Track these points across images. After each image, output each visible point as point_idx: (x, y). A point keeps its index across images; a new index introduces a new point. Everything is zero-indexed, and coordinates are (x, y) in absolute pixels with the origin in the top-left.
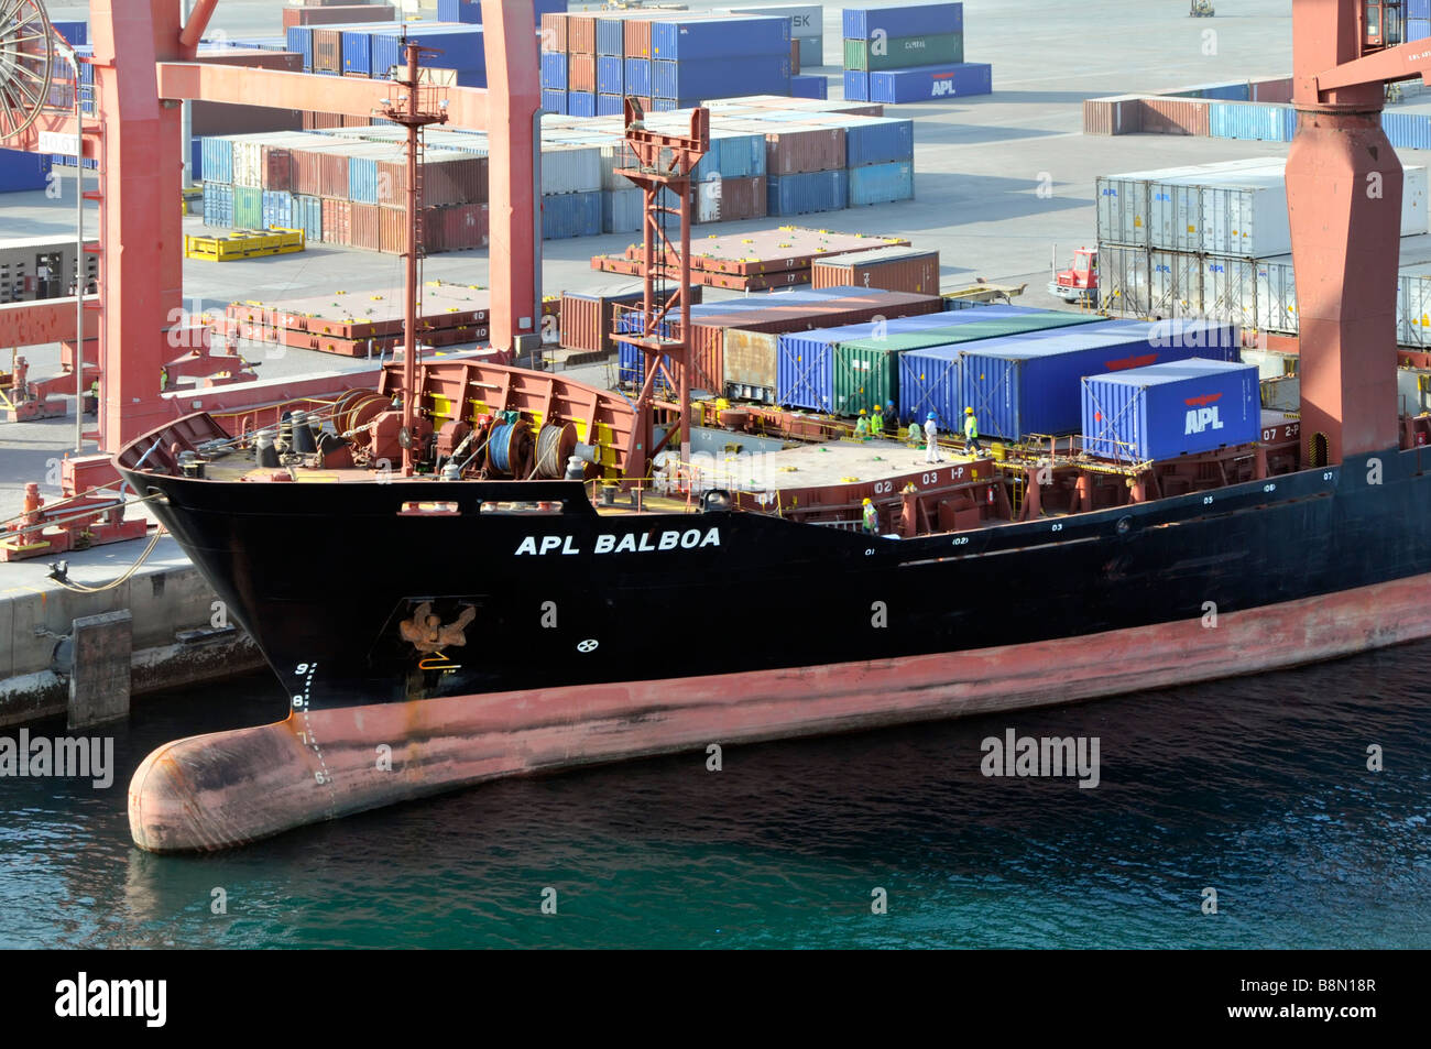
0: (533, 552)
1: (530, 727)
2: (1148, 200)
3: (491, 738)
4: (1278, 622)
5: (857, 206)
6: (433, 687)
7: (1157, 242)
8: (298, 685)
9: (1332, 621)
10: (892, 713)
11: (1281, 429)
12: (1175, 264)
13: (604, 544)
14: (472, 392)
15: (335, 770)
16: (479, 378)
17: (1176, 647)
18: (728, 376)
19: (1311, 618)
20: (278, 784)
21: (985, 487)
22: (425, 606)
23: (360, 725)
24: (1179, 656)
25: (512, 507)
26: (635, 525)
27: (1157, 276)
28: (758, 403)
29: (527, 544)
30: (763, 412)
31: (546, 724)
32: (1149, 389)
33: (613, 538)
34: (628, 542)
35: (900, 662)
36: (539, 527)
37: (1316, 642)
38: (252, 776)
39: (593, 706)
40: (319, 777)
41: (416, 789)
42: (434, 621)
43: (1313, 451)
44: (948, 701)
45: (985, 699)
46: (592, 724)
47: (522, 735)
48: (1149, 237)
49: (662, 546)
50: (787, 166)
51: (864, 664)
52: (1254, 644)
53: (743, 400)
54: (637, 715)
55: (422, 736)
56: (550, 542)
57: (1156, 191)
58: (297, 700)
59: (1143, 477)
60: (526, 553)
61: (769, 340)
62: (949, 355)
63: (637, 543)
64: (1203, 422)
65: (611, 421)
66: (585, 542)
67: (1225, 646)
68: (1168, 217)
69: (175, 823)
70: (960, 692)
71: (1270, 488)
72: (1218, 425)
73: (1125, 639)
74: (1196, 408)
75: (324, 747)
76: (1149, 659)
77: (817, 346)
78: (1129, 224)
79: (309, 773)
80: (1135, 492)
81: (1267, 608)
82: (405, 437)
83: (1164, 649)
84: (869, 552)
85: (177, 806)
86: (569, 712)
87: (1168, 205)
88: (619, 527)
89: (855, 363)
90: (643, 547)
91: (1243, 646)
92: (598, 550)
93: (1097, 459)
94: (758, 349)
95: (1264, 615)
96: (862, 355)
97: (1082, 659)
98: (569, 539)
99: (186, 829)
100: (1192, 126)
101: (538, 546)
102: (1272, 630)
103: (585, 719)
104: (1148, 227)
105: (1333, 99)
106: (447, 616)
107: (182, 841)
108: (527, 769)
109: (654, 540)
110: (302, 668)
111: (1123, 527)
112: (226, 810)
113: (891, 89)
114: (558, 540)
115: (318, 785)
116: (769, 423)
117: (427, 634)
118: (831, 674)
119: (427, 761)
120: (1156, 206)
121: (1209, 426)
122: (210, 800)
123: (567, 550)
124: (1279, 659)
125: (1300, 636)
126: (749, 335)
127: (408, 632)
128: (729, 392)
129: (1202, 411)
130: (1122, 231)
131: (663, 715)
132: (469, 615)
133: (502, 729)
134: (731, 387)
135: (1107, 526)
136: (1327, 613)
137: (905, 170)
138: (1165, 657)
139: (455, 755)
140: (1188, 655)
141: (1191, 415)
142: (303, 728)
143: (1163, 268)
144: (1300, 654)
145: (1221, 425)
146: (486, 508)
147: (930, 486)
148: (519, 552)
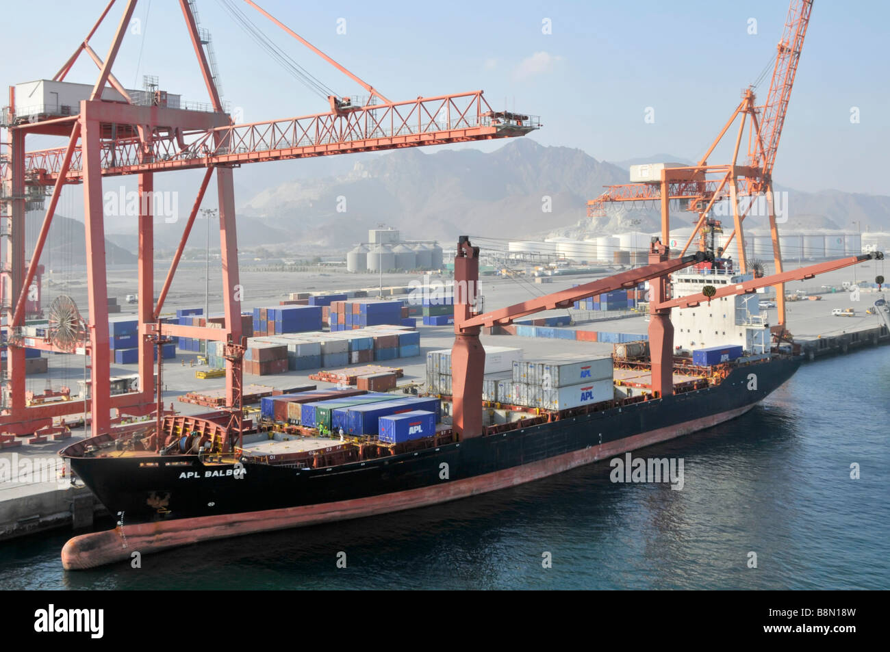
0: (185, 477)
1: (196, 528)
2: (440, 359)
3: (184, 532)
4: (441, 489)
5: (402, 358)
6: (163, 517)
7: (442, 372)
8: (119, 518)
9: (459, 488)
10: (315, 521)
11: (447, 431)
12: (446, 378)
13: (208, 474)
14: (186, 426)
15: (129, 544)
16: (188, 421)
17: (407, 498)
18: (289, 416)
19: (452, 488)
20: (109, 549)
21: (348, 452)
22: (153, 494)
23: (140, 530)
24: (409, 500)
25: (176, 464)
26: (218, 468)
27: (442, 382)
28: (297, 425)
29: (183, 475)
30: (297, 428)
31: (201, 528)
32: (396, 421)
33: (210, 472)
34: (216, 473)
35: (316, 506)
36: (186, 470)
37: (454, 495)
38: (99, 547)
39: (217, 522)
40: (124, 546)
41: (158, 548)
42: (158, 498)
43: (456, 438)
44: (333, 517)
45: (345, 516)
46: (216, 527)
47: (194, 531)
48: (440, 370)
49: (227, 474)
50: (380, 346)
51: (304, 507)
52: (434, 496)
53: (293, 424)
54: (231, 524)
55: (160, 532)
56: (190, 474)
57: (441, 356)
58: (119, 523)
59: (393, 448)
60: (183, 478)
61: (299, 405)
62: (344, 410)
63: (219, 473)
64: (415, 430)
65: (220, 435)
66: (202, 473)
67: (424, 497)
68: (445, 364)
69: (73, 562)
70: (337, 514)
71: (438, 449)
72: (420, 431)
73: (391, 497)
74: (413, 426)
75: (127, 537)
76: (399, 502)
77: (312, 407)
78: (435, 367)
79: (121, 545)
80: (392, 452)
81: (438, 485)
82: (157, 441)
83: (404, 499)
84: (298, 474)
85: (74, 557)
86: (208, 524)
87: (445, 360)
88: (212, 469)
89: (321, 413)
90: (221, 475)
91: (430, 497)
92: (206, 476)
93: (382, 442)
94: (297, 408)
95: (437, 487)
96: (323, 410)
97: (377, 503)
98: (196, 473)
99: (77, 563)
100: (512, 333)
101: (186, 475)
102: (439, 492)
103: (214, 525)
104: (440, 367)
105: (464, 331)
106: (162, 497)
107: (75, 567)
108: (196, 541)
109: (224, 472)
110: (119, 513)
111: (387, 463)
112: (89, 557)
113: (436, 322)
114: (192, 474)
115: (123, 549)
116: (298, 431)
117: (154, 502)
118: (294, 510)
119: (161, 540)
120: (442, 360)
121: (417, 431)
122: (84, 555)
123: (196, 476)
124: (442, 500)
125: (449, 493)
126: (294, 404)
127: (150, 502)
128: (289, 421)
129: (415, 427)
130: (433, 369)
131: (240, 524)
132: (168, 496)
133: (187, 529)
134: (290, 420)
135: (381, 463)
136: (457, 486)
137: (417, 347)
138: (405, 501)
139: (170, 538)
140: (412, 500)
141: (411, 429)
142: (121, 531)
143: (443, 380)
144: (448, 498)
145: (422, 431)
146: (168, 464)
147: (329, 451)
148: (181, 477)
